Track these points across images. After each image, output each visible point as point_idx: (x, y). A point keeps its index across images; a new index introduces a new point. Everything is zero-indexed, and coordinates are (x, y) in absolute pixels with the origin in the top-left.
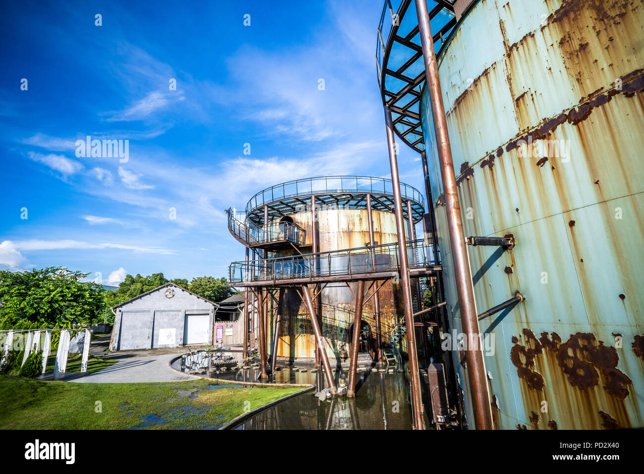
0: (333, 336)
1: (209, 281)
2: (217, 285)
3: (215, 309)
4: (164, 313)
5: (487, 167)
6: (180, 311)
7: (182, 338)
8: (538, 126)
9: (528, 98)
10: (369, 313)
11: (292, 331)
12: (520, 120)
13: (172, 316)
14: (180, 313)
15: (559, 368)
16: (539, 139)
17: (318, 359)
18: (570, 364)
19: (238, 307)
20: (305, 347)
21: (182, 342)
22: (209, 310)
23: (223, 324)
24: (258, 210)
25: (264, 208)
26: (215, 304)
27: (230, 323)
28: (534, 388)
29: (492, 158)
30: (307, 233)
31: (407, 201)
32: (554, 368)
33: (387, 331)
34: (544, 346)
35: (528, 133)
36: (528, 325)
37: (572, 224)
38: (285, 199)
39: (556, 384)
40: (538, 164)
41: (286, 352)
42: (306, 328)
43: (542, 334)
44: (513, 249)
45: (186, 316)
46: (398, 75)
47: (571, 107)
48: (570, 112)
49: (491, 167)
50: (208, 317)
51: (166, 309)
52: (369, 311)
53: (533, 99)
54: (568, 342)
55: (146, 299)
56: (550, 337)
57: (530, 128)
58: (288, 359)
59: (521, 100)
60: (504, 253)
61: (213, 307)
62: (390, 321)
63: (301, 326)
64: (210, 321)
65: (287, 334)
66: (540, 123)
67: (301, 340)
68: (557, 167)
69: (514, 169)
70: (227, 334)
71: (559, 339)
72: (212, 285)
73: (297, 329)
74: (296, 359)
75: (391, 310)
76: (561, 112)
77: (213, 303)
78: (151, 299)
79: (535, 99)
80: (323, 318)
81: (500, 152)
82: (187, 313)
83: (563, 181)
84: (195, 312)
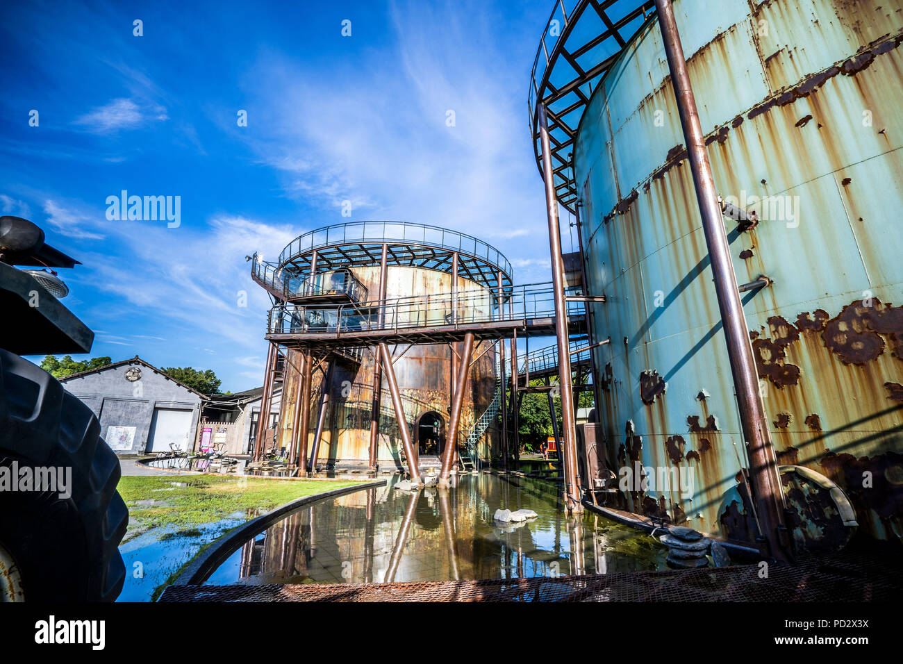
0: (393, 431)
1: (186, 374)
2: (199, 379)
3: (203, 403)
4: (119, 403)
5: (715, 144)
6: (146, 401)
7: (146, 442)
8: (798, 84)
9: (784, 57)
10: (442, 404)
11: (336, 423)
12: (771, 81)
13: (133, 408)
14: (147, 405)
15: (825, 350)
16: (800, 97)
17: (373, 460)
18: (842, 340)
19: (238, 403)
20: (353, 444)
21: (143, 448)
22: (193, 404)
23: (213, 425)
24: (301, 257)
25: (311, 255)
26: (204, 396)
27: (222, 426)
28: (783, 384)
29: (724, 131)
30: (369, 293)
31: (498, 272)
32: (817, 350)
33: (462, 429)
34: (801, 330)
35: (782, 93)
36: (777, 312)
37: (846, 182)
38: (344, 245)
39: (819, 369)
40: (797, 125)
41: (324, 453)
42: (356, 419)
43: (798, 316)
44: (755, 228)
45: (156, 410)
46: (571, 59)
47: (845, 58)
48: (844, 64)
49: (722, 143)
50: (190, 415)
51: (124, 397)
52: (442, 402)
53: (791, 57)
54: (839, 316)
55: (92, 379)
56: (812, 317)
57: (785, 88)
58: (326, 462)
59: (773, 60)
60: (739, 237)
61: (200, 401)
62: (466, 418)
63: (350, 417)
64: (193, 420)
65: (328, 427)
66: (802, 81)
67: (347, 437)
68: (825, 124)
69: (759, 136)
70: (216, 441)
71: (827, 316)
72: (191, 378)
73: (343, 420)
74: (338, 461)
75: (469, 403)
76: (831, 65)
77: (201, 394)
78: (100, 380)
79: (794, 57)
80: (381, 408)
81: (738, 122)
82: (157, 405)
83: (834, 138)
84: (171, 406)
